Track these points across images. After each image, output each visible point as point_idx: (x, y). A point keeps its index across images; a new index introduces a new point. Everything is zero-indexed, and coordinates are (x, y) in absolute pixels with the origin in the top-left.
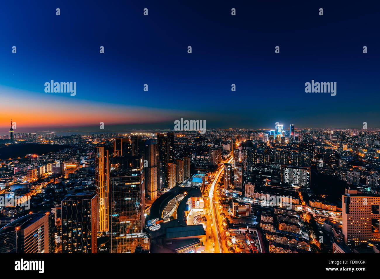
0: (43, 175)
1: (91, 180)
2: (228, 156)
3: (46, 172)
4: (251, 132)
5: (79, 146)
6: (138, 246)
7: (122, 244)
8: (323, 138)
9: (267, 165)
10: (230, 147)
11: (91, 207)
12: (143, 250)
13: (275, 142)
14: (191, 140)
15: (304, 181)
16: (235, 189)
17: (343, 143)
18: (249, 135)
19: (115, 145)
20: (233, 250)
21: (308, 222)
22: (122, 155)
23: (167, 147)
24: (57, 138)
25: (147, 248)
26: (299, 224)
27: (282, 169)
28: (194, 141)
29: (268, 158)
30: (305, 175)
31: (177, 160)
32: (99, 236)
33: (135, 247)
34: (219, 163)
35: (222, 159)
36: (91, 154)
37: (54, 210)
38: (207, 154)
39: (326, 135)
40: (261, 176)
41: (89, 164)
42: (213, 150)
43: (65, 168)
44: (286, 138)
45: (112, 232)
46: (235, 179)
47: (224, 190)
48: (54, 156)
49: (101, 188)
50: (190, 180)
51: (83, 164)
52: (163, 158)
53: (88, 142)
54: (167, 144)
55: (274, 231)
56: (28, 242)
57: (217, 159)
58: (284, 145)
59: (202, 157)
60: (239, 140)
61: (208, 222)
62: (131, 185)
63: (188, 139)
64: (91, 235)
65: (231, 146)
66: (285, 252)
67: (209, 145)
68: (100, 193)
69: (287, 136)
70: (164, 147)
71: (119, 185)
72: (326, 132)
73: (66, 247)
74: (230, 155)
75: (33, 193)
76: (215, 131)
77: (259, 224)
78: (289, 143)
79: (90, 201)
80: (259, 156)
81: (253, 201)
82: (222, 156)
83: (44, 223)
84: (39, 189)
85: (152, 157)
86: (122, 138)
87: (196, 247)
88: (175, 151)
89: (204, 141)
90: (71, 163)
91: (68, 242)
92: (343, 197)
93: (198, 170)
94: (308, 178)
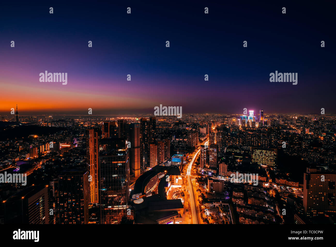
0: (43, 153)
1: (83, 159)
2: (205, 138)
3: (45, 150)
4: (226, 117)
5: (72, 129)
6: (124, 216)
7: (110, 214)
8: (288, 122)
9: (239, 147)
10: (206, 131)
11: (83, 182)
12: (128, 220)
13: (246, 125)
14: (171, 124)
15: (271, 161)
16: (210, 168)
17: (306, 127)
18: (224, 120)
19: (103, 128)
20: (208, 222)
21: (274, 196)
22: (110, 137)
23: (149, 131)
24: (54, 121)
25: (132, 218)
26: (266, 199)
27: (253, 150)
28: (174, 125)
29: (240, 141)
30: (272, 156)
31: (159, 142)
32: (90, 207)
33: (122, 217)
34: (196, 144)
35: (199, 141)
36: (82, 136)
37: (53, 184)
38: (185, 137)
39: (291, 120)
40: (234, 157)
41: (81, 145)
42: (190, 133)
43: (61, 147)
44: (256, 123)
45: (101, 204)
46: (211, 159)
47: (200, 169)
48: (52, 136)
49: (92, 166)
50: (170, 160)
51: (76, 144)
52: (146, 140)
53: (80, 125)
54: (149, 127)
55: (244, 205)
56: (31, 209)
57: (195, 142)
58: (254, 129)
59: (181, 140)
60: (214, 124)
61: (186, 197)
62: (118, 163)
63: (168, 123)
64: (83, 206)
65: (207, 129)
66: (253, 223)
67: (187, 128)
68: (91, 170)
69: (257, 121)
70: (147, 130)
71: (107, 163)
72: (291, 117)
73: (63, 215)
74: (206, 137)
75: (35, 168)
76: (193, 116)
77: (231, 199)
78: (259, 127)
79: (82, 176)
80: (232, 139)
81: (226, 179)
82: (199, 139)
83: (44, 194)
84: (40, 165)
85: (136, 139)
86: (110, 121)
87: (175, 218)
88: (156, 134)
89: (182, 125)
90: (66, 143)
91: (64, 211)
92: (305, 174)
93: (177, 151)
94: (275, 158)
